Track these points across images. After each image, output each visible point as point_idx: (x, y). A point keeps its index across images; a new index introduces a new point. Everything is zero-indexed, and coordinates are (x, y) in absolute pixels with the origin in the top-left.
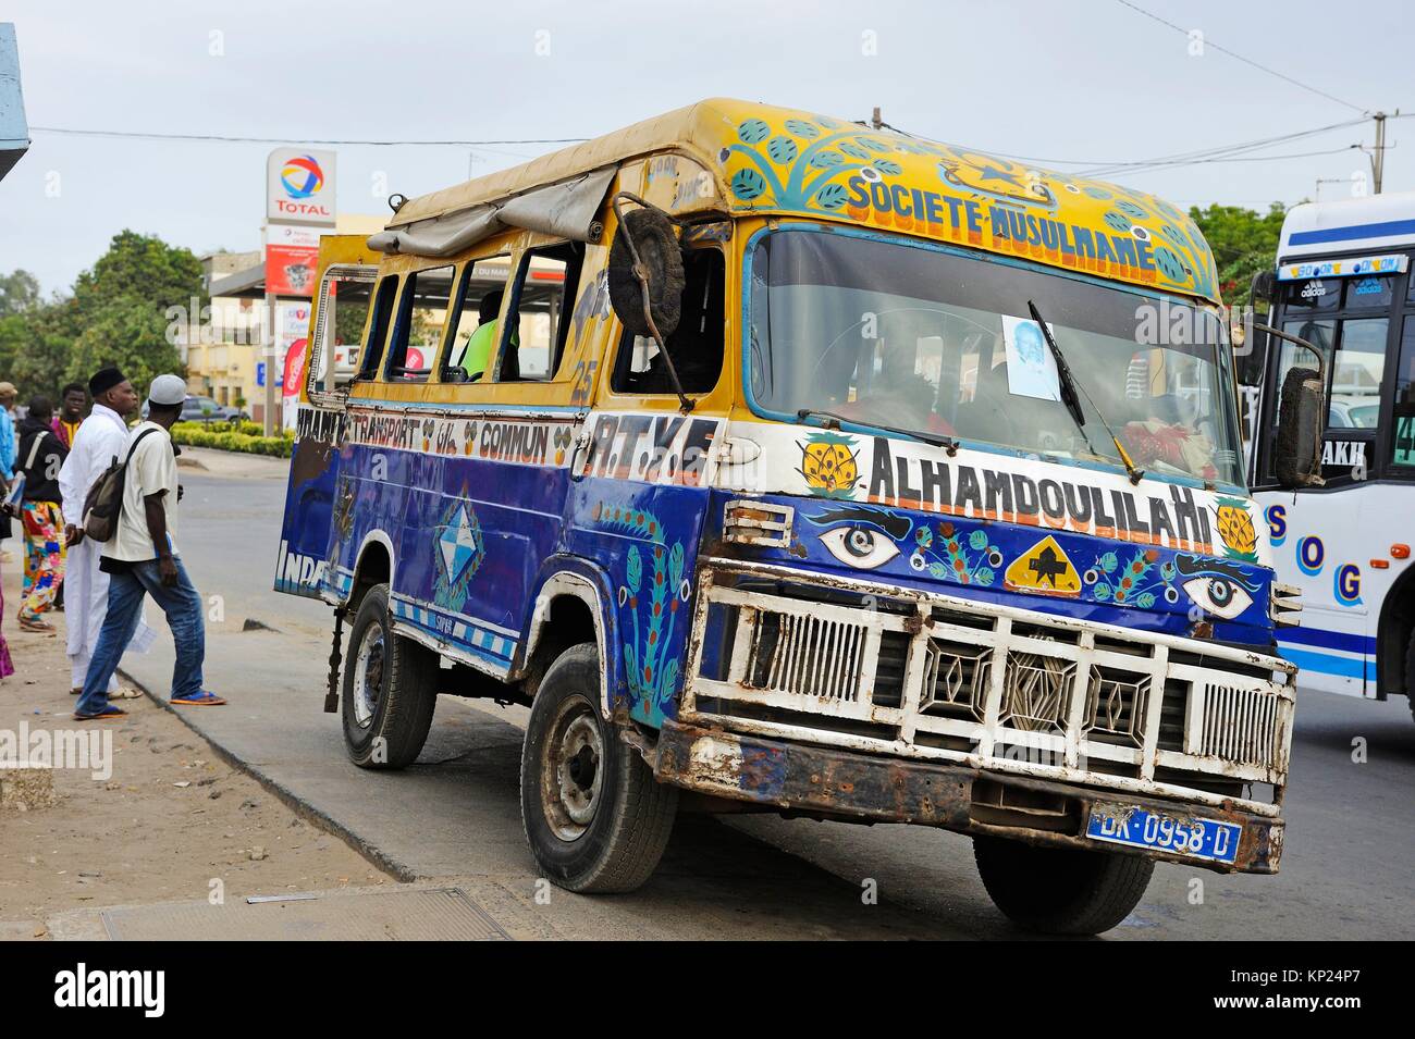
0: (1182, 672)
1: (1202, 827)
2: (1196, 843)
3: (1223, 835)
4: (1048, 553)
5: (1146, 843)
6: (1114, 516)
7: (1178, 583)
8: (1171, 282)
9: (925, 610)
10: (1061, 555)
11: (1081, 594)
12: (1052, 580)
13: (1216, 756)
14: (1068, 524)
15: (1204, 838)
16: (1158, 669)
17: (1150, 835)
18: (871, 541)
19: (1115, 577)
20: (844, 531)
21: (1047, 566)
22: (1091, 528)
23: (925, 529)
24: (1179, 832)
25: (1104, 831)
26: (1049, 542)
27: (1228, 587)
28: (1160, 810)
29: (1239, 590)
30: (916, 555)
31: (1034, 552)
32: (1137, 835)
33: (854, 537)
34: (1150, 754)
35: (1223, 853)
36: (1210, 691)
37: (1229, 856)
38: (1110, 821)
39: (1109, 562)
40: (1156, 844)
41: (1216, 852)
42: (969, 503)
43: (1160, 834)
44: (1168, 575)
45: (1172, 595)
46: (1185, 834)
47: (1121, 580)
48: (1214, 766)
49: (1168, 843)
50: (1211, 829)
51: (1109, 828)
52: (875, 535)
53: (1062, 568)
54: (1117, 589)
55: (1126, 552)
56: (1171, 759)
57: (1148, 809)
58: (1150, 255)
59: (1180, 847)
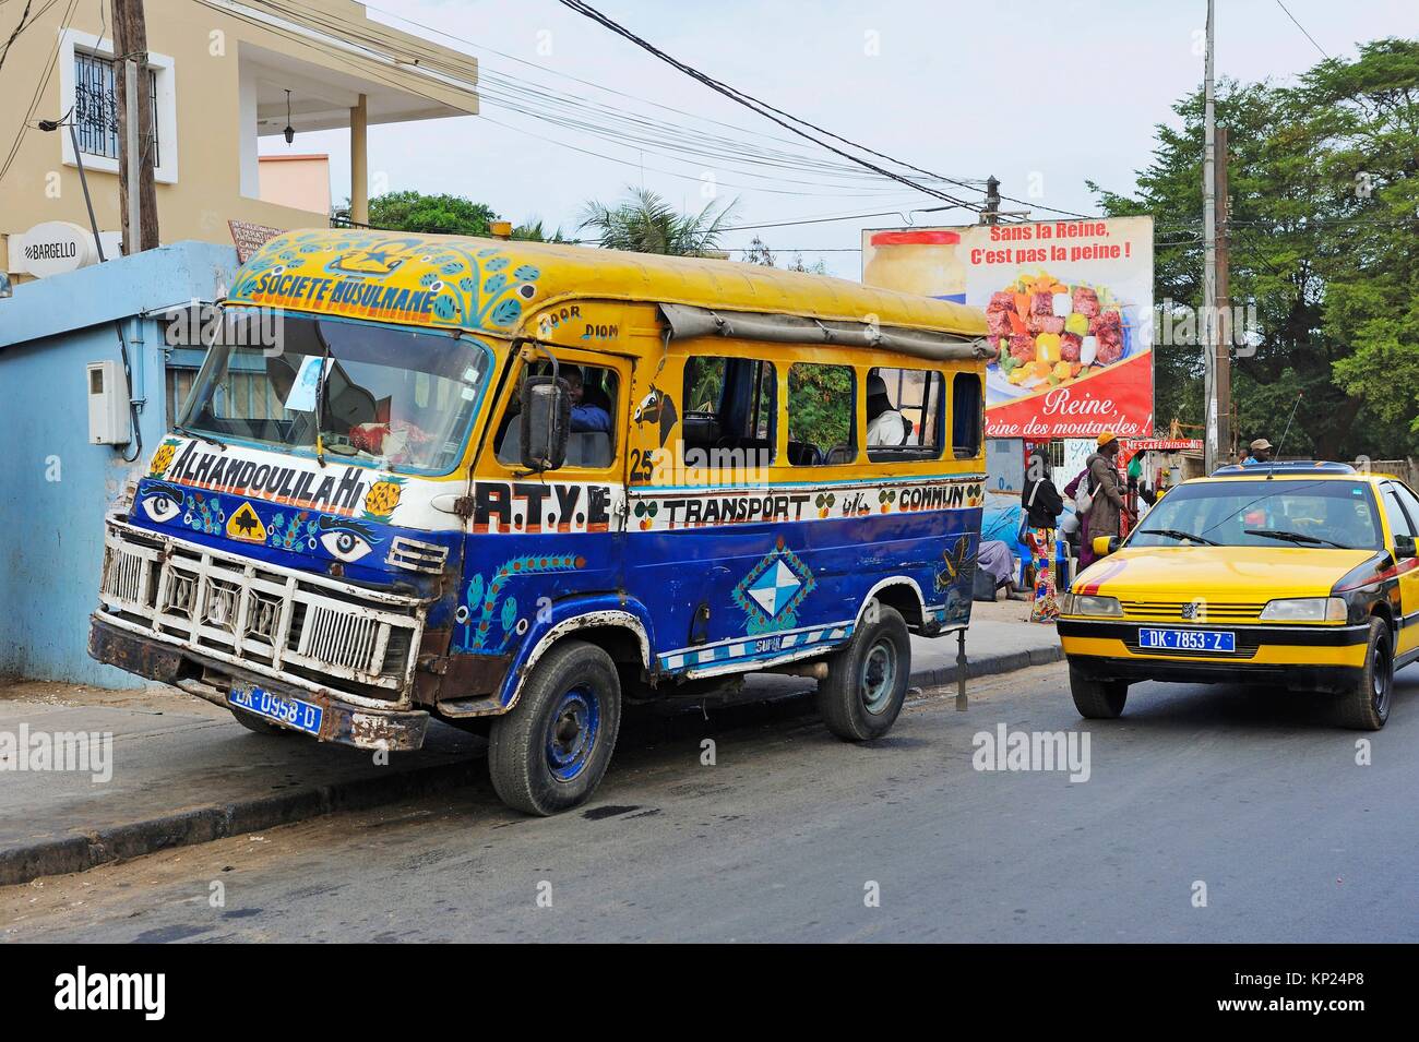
0: (303, 597)
1: (296, 705)
2: (292, 716)
3: (310, 713)
4: (246, 513)
5: (261, 710)
6: (292, 489)
7: (318, 535)
8: (440, 320)
9: (168, 548)
10: (254, 516)
11: (266, 541)
12: (249, 531)
13: (317, 658)
14: (261, 495)
15: (298, 713)
16: (289, 593)
17: (265, 706)
18: (167, 505)
19: (283, 530)
20: (154, 499)
21: (246, 522)
22: (274, 498)
23: (190, 498)
24: (283, 707)
25: (238, 700)
26: (247, 506)
27: (353, 539)
28: (272, 689)
29: (362, 541)
30: (188, 515)
31: (238, 513)
32: (257, 705)
33: (159, 503)
34: (278, 650)
35: (311, 726)
36: (320, 612)
37: (313, 728)
38: (242, 693)
39: (279, 519)
40: (270, 713)
41: (306, 724)
42: (215, 480)
43: (272, 706)
44: (312, 529)
45: (313, 543)
46: (286, 709)
47: (287, 533)
48: (314, 664)
49: (276, 713)
50: (302, 708)
51: (241, 698)
52: (169, 501)
53: (254, 524)
54: (285, 539)
55: (289, 513)
56: (290, 657)
57: (265, 687)
58: (431, 302)
59: (283, 717)
